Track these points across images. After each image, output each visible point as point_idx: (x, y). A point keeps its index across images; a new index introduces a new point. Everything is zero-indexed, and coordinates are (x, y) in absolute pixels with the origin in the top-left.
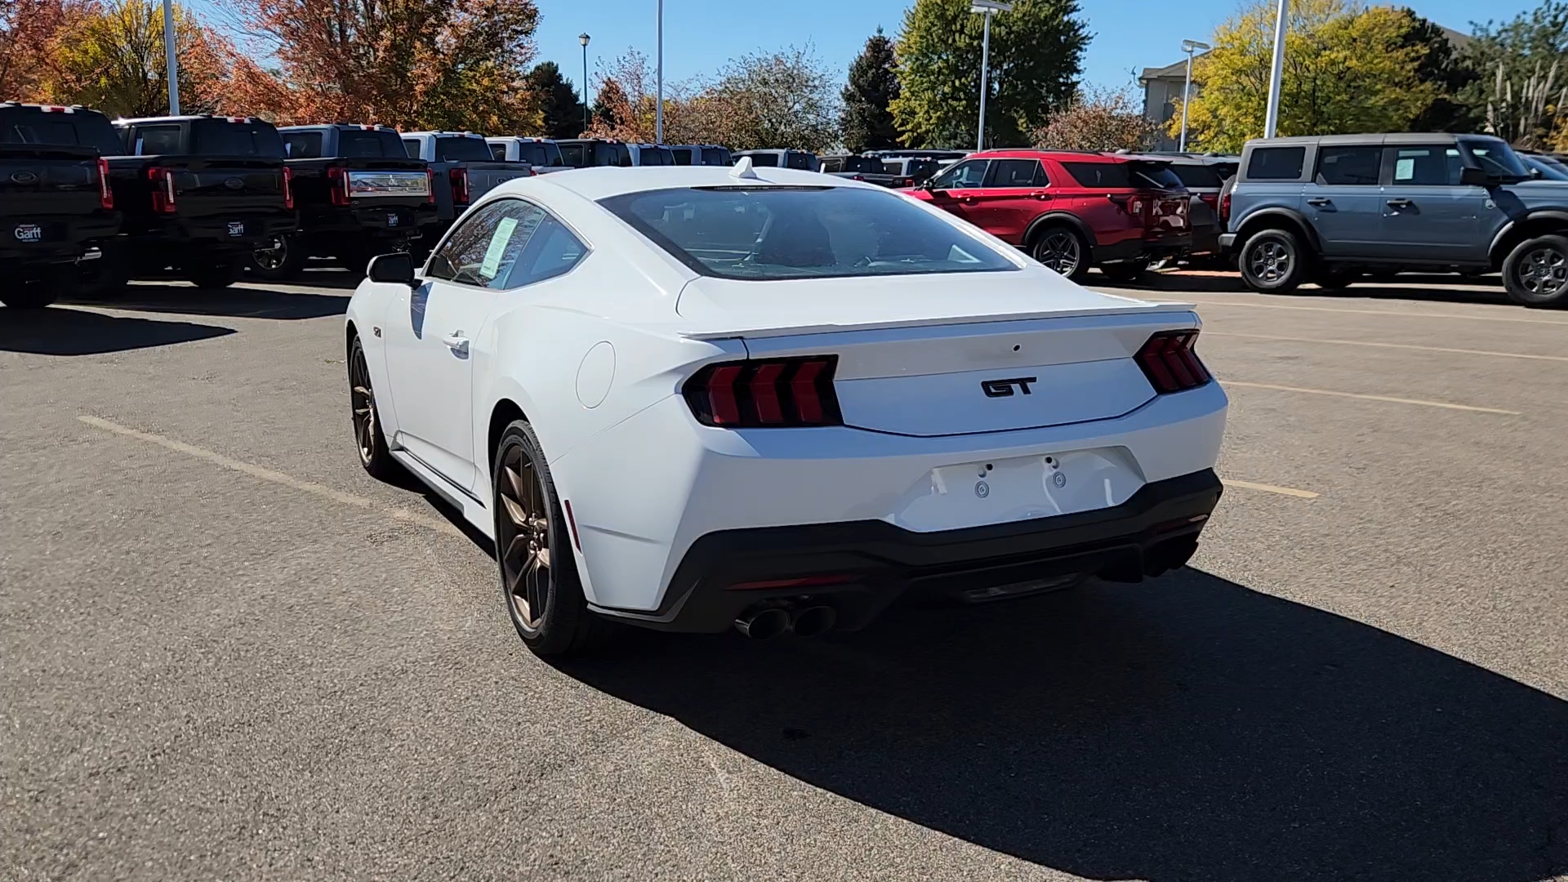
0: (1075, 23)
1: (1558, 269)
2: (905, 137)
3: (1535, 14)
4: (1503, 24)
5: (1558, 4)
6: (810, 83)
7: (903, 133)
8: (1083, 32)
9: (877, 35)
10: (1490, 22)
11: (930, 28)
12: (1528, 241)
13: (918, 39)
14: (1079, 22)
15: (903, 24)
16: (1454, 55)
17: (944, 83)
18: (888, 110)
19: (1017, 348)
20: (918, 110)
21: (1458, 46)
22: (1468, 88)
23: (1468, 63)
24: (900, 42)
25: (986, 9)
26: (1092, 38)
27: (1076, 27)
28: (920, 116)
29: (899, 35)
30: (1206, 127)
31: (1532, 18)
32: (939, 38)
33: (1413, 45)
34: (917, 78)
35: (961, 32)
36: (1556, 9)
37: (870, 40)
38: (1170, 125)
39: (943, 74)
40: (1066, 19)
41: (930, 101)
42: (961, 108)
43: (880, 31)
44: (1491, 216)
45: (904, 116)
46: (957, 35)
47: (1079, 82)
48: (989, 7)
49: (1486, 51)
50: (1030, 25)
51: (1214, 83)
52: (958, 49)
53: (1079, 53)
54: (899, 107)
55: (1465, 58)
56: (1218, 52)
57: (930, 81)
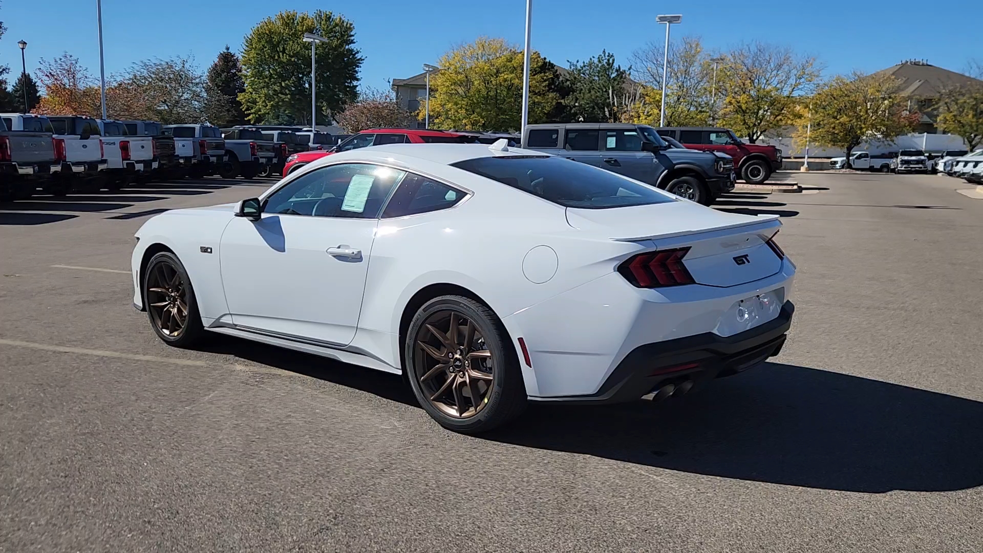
0: (352, 50)
1: (691, 193)
2: (250, 117)
3: (599, 58)
4: (584, 63)
5: (609, 53)
6: (193, 81)
7: (249, 115)
8: (358, 56)
9: (226, 51)
10: (578, 62)
11: (263, 49)
12: (676, 180)
13: (255, 55)
14: (355, 49)
15: (243, 45)
16: (561, 79)
17: (275, 84)
18: (238, 99)
20: (258, 100)
21: (562, 74)
22: (570, 97)
23: (568, 83)
24: (243, 57)
25: (312, 40)
26: (364, 60)
27: (354, 53)
28: (260, 104)
29: (242, 52)
30: (439, 115)
31: (597, 60)
32: (268, 55)
33: (545, 73)
34: (256, 80)
35: (284, 52)
36: (608, 56)
37: (221, 54)
38: (418, 113)
39: (274, 78)
40: (347, 47)
41: (266, 95)
42: (287, 100)
43: (228, 49)
44: (656, 168)
45: (249, 104)
46: (281, 54)
47: (357, 86)
48: (314, 39)
49: (575, 77)
50: (327, 50)
51: (443, 89)
52: (282, 62)
53: (357, 69)
54: (245, 98)
55: (567, 80)
56: (443, 71)
57: (265, 82)
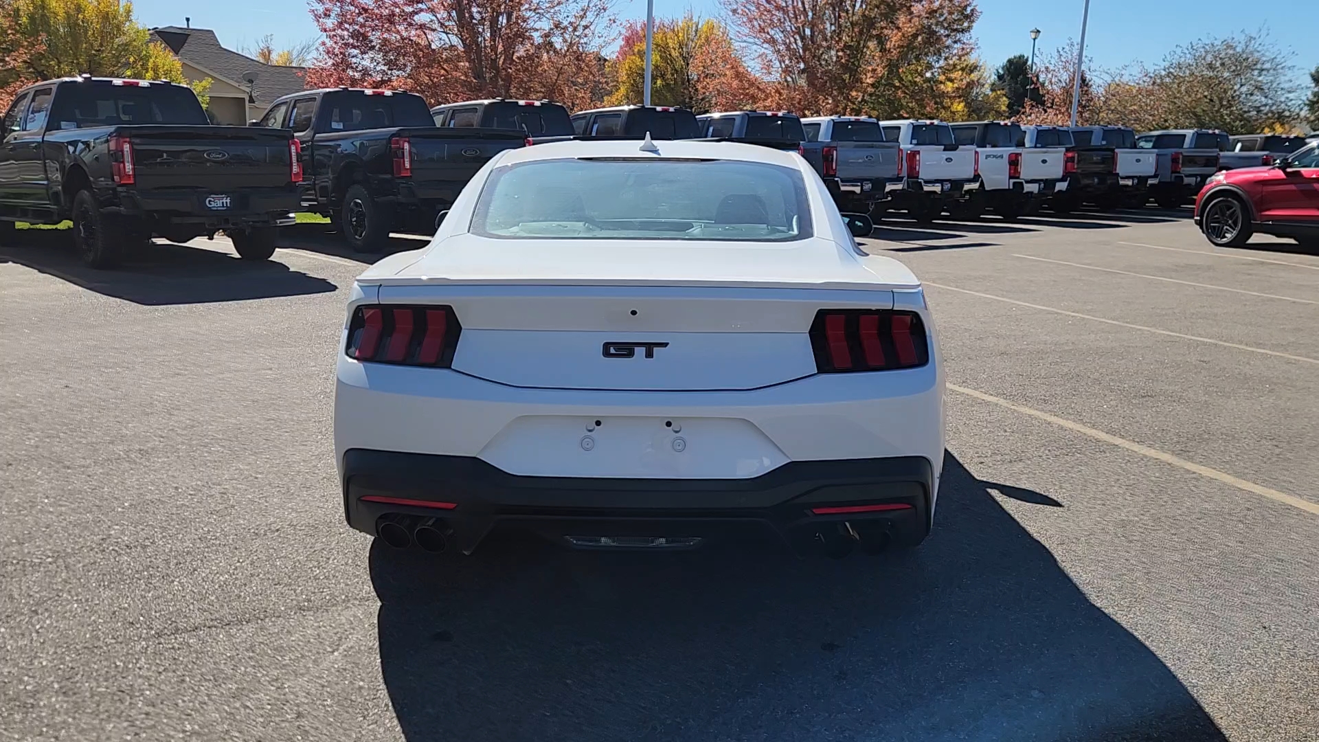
19: (634, 313)
